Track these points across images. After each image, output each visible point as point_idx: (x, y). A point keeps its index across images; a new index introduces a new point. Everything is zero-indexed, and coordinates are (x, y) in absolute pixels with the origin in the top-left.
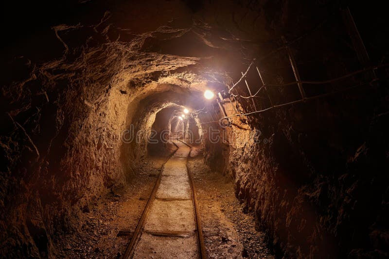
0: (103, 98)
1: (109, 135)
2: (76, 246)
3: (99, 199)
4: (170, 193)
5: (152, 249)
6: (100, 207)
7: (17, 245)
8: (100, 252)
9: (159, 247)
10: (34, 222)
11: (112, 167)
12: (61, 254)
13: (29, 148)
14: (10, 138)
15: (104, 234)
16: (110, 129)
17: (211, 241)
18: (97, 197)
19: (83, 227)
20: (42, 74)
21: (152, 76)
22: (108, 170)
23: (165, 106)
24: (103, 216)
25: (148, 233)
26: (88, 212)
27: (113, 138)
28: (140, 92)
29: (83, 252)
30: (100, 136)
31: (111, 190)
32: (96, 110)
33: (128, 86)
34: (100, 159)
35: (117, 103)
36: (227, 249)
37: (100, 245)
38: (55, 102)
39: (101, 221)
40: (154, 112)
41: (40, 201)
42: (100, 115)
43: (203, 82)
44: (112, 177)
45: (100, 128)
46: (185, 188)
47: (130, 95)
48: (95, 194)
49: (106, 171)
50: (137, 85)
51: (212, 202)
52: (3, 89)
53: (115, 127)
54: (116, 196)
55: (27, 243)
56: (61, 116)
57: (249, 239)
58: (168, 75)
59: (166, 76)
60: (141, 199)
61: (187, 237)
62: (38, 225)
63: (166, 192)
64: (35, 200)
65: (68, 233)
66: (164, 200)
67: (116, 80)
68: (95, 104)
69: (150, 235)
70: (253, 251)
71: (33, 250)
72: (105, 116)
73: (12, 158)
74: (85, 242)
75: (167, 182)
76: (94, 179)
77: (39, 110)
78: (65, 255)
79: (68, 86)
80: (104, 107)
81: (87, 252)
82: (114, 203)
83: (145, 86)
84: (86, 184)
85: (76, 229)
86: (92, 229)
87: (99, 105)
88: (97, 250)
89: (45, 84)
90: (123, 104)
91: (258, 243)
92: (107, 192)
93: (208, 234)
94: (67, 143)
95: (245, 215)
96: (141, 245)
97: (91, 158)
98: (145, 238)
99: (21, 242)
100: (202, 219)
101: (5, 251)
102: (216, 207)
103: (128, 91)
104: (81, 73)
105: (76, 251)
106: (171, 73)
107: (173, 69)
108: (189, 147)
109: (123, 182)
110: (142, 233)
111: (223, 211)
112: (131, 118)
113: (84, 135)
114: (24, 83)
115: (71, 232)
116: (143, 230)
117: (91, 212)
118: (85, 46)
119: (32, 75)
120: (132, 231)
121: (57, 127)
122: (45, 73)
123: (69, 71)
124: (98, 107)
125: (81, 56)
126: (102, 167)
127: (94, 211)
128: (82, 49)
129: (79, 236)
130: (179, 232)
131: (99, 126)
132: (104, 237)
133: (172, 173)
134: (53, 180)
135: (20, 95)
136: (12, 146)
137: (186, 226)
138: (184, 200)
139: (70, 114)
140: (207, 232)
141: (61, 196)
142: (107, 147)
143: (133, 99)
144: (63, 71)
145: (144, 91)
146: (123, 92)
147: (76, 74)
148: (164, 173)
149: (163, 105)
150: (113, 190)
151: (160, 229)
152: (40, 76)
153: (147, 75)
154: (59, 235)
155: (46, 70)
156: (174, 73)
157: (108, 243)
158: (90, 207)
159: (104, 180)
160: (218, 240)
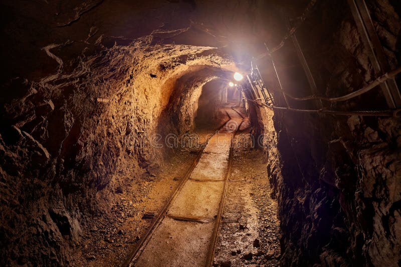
0: (125, 89)
1: (139, 120)
2: (102, 228)
3: (132, 180)
4: (206, 173)
5: (169, 234)
6: (134, 187)
7: (38, 232)
8: (123, 234)
9: (177, 232)
10: (56, 211)
11: (146, 149)
12: (87, 235)
13: (39, 153)
14: (19, 146)
15: (131, 216)
16: (140, 113)
17: (229, 228)
18: (131, 178)
19: (112, 209)
20: (42, 87)
21: (179, 59)
22: (141, 153)
23: (209, 80)
24: (134, 197)
25: (170, 217)
26: (121, 192)
27: (144, 122)
28: (171, 74)
29: (107, 234)
30: (128, 122)
31: (147, 170)
32: (119, 101)
33: (158, 69)
34: (131, 143)
35: (147, 87)
36: (241, 238)
37: (125, 226)
38: (61, 108)
39: (131, 203)
40: (197, 86)
41: (61, 192)
42: (125, 103)
43: (231, 64)
44: (146, 159)
45: (127, 116)
46: (222, 167)
47: (161, 78)
48: (128, 176)
49: (140, 153)
50: (167, 67)
51: (245, 184)
52: (5, 107)
53: (146, 111)
54: (152, 176)
55: (48, 231)
56: (71, 119)
57: (267, 228)
58: (195, 58)
59: (193, 60)
60: (175, 179)
61: (207, 223)
62: (60, 214)
63: (202, 172)
64: (56, 192)
65: (96, 216)
66: (197, 181)
67: (140, 68)
68: (117, 95)
69: (172, 219)
70: (266, 241)
71: (55, 234)
72: (130, 104)
73: (22, 164)
74: (111, 223)
75: (205, 161)
76: (126, 162)
77: (44, 119)
78: (90, 236)
79: (74, 91)
80: (128, 96)
81: (111, 233)
82: (149, 183)
83: (175, 68)
84: (112, 171)
85: (105, 211)
86: (121, 210)
87: (121, 95)
88: (120, 232)
89: (47, 96)
90: (154, 87)
91: (274, 233)
92: (143, 172)
93: (227, 221)
94: (81, 141)
95: (272, 201)
96: (161, 229)
97: (115, 147)
98: (167, 222)
99: (42, 229)
100: (228, 203)
101: (25, 239)
102: (246, 190)
103: (159, 74)
104: (86, 78)
105: (101, 232)
106: (198, 56)
107: (199, 52)
108: (242, 117)
109: (158, 162)
110: (164, 217)
111: (251, 194)
112: (166, 98)
113: (105, 128)
114: (25, 98)
115: (99, 214)
116: (167, 213)
117: (125, 193)
118: (82, 57)
119: (30, 91)
120: (156, 214)
121: (66, 130)
122: (46, 86)
123: (72, 79)
124: (121, 97)
125: (79, 66)
126: (135, 150)
127: (127, 191)
128: (79, 60)
129: (106, 218)
130: (199, 217)
131: (125, 113)
132: (130, 219)
133: (214, 150)
134: (72, 173)
135: (23, 109)
136: (21, 153)
137: (208, 211)
138: (216, 181)
139: (80, 115)
140: (226, 218)
141: (84, 186)
142: (138, 131)
143: (164, 82)
144: (65, 80)
145: (176, 73)
146: (153, 76)
147: (80, 79)
148: (205, 150)
149: (206, 79)
150: (148, 169)
151: (182, 214)
152: (40, 89)
153: (174, 59)
154: (86, 218)
155: (47, 82)
156: (200, 57)
157: (132, 226)
158: (124, 189)
159: (138, 161)
160: (236, 227)
